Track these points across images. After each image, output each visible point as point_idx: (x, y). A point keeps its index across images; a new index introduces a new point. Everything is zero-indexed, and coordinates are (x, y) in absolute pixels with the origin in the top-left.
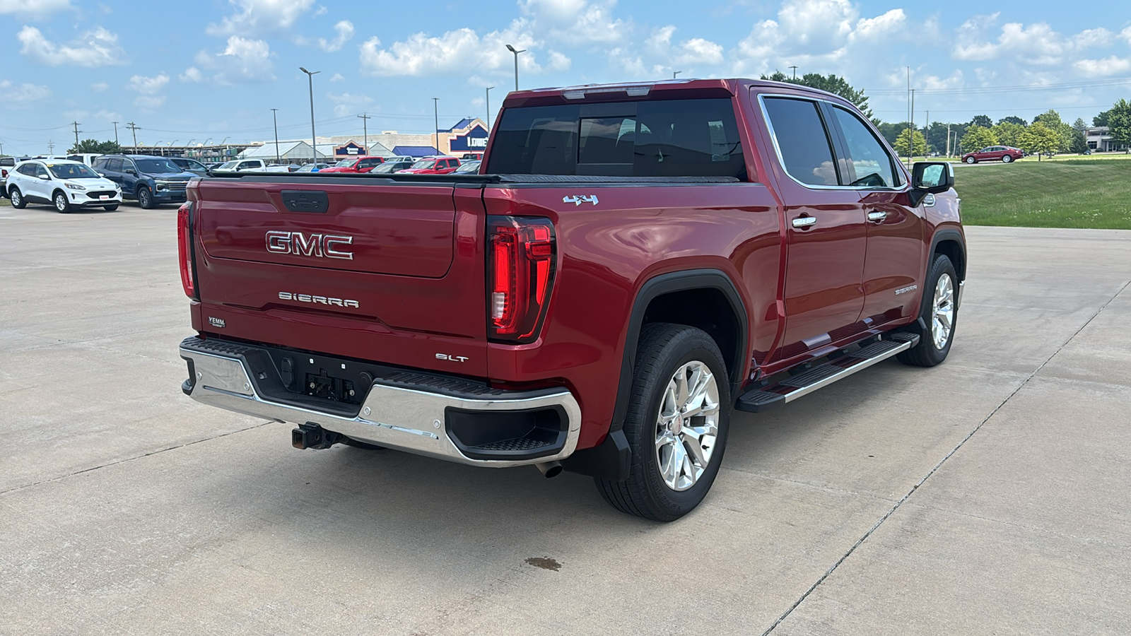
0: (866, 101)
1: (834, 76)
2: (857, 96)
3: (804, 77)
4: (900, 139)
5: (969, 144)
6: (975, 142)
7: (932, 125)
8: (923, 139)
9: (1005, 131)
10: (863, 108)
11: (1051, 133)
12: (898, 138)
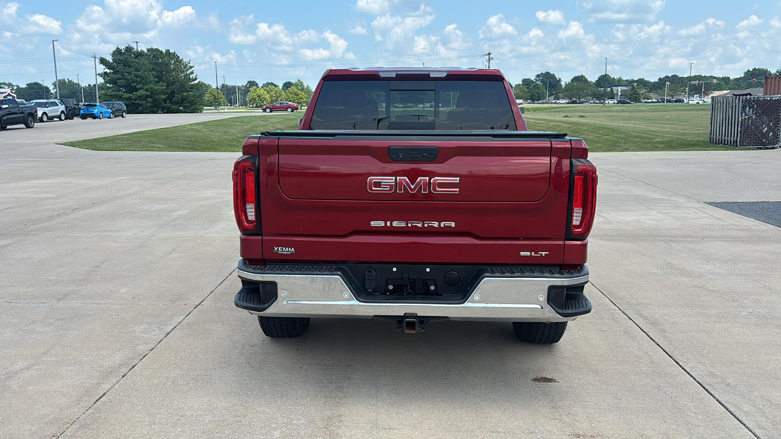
0: (193, 69)
1: (169, 50)
2: (186, 65)
3: (147, 50)
4: (207, 95)
5: (252, 99)
6: (256, 98)
7: (221, 86)
8: (222, 95)
9: (271, 91)
10: (192, 73)
11: (302, 94)
12: (206, 94)
